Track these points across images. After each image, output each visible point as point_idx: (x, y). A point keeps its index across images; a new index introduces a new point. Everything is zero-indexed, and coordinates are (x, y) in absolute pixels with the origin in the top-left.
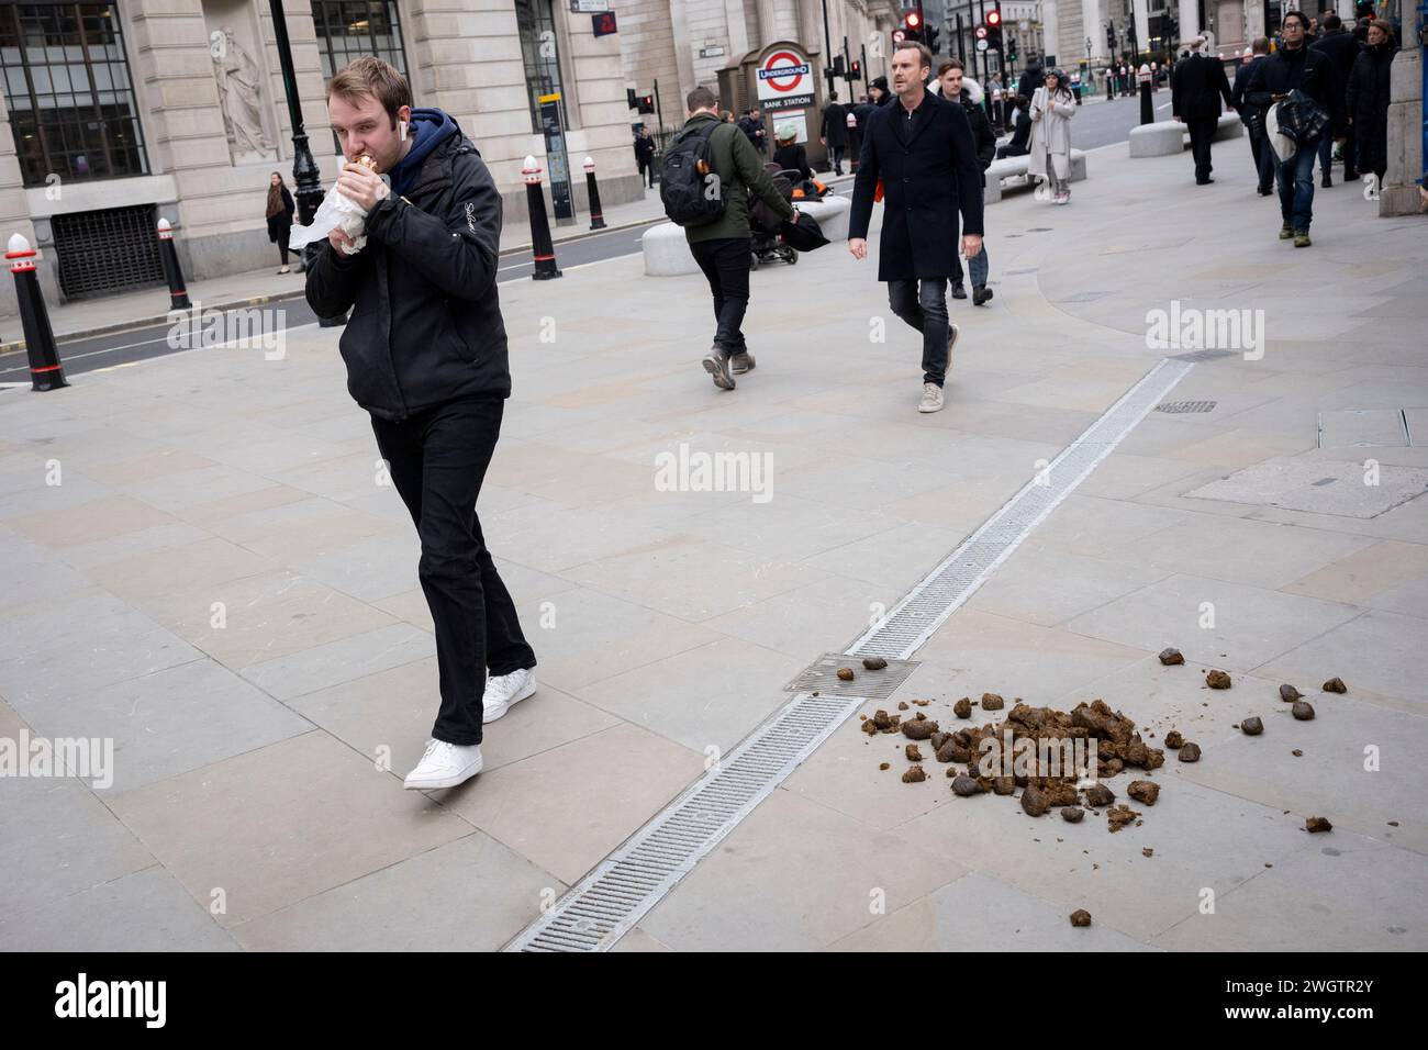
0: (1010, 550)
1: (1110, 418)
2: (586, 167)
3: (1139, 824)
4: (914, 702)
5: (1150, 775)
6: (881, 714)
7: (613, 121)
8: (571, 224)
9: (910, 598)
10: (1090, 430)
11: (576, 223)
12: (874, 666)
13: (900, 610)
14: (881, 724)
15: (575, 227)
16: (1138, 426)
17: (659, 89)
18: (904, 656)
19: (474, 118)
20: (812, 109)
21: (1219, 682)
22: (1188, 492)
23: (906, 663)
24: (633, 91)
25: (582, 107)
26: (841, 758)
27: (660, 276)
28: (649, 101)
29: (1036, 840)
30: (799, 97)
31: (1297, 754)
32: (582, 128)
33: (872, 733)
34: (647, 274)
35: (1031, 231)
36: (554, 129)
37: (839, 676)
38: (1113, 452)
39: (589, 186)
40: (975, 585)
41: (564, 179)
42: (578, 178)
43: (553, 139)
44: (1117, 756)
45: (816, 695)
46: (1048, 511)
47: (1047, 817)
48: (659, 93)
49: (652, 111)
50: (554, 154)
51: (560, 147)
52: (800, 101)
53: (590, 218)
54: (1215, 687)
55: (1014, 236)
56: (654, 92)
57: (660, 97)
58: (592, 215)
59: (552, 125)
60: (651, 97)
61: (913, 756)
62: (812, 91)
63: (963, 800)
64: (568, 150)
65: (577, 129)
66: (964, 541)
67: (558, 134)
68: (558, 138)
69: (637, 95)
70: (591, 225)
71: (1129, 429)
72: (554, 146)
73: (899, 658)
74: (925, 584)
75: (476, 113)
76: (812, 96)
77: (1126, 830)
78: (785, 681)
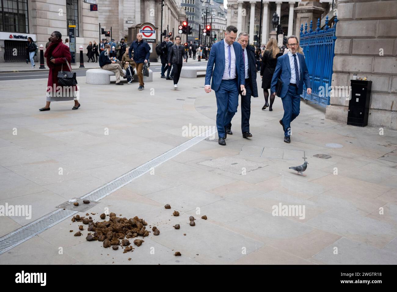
0: (143, 174)
1: (192, 141)
2: (80, 49)
3: (132, 251)
4: (91, 214)
5: (143, 238)
6: (78, 216)
7: (93, 37)
8: (74, 65)
9: (108, 184)
10: (185, 143)
11: (76, 65)
12: (86, 202)
13: (103, 187)
14: (77, 219)
15: (75, 66)
16: (197, 144)
17: (112, 30)
18: (97, 201)
19: (48, 28)
20: (154, 44)
21: (176, 214)
22: (199, 163)
23: (96, 203)
24: (104, 29)
25: (84, 31)
26: (60, 228)
27: (90, 84)
28: (109, 33)
29: (102, 254)
30: (151, 39)
31: (185, 235)
32: (83, 37)
33: (74, 221)
34: (86, 83)
35: (201, 87)
36: (73, 36)
37: (74, 204)
38: (187, 150)
39: (80, 55)
40: (129, 182)
41: (74, 51)
42: (78, 52)
43: (72, 39)
44: (136, 232)
45: (64, 209)
46: (160, 164)
47: (109, 248)
48: (112, 31)
49: (109, 36)
50: (72, 43)
51: (74, 41)
52: (151, 41)
53: (80, 64)
54: (175, 215)
55: (195, 88)
56: (110, 30)
57: (112, 33)
58: (81, 63)
59: (72, 34)
60: (109, 32)
61: (81, 229)
62: (155, 38)
63: (88, 242)
64: (76, 43)
65: (82, 37)
66: (133, 170)
67: (74, 37)
68: (73, 38)
69: (105, 31)
70: (79, 66)
71: (195, 144)
72: (72, 41)
73: (95, 201)
74: (115, 181)
75: (49, 27)
76: (155, 40)
77: (128, 253)
78: (57, 205)
